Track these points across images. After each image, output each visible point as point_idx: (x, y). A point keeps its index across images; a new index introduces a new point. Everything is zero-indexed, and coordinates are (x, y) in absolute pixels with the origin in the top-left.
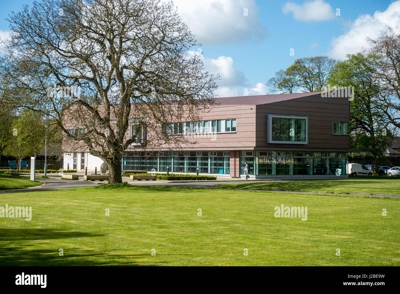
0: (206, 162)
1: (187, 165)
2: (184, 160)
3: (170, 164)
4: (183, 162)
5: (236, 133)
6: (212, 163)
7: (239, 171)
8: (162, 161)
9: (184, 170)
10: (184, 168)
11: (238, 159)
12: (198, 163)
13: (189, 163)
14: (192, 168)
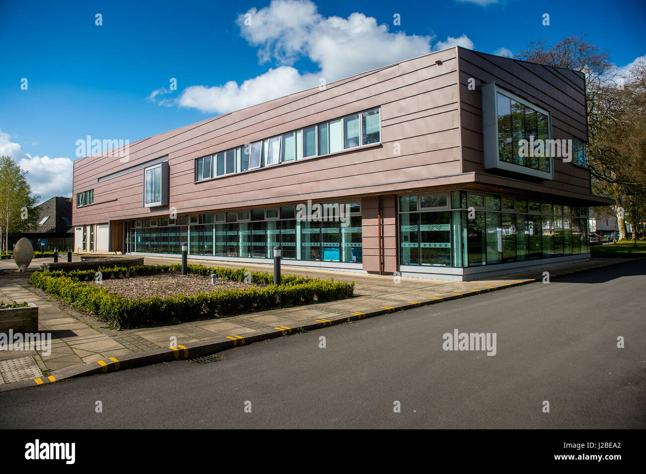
0: (289, 232)
1: (244, 241)
2: (238, 230)
3: (210, 239)
4: (236, 234)
5: (380, 146)
6: (305, 234)
7: (397, 256)
8: (196, 234)
9: (238, 252)
10: (238, 247)
11: (390, 221)
12: (269, 236)
13: (249, 236)
14: (256, 248)
